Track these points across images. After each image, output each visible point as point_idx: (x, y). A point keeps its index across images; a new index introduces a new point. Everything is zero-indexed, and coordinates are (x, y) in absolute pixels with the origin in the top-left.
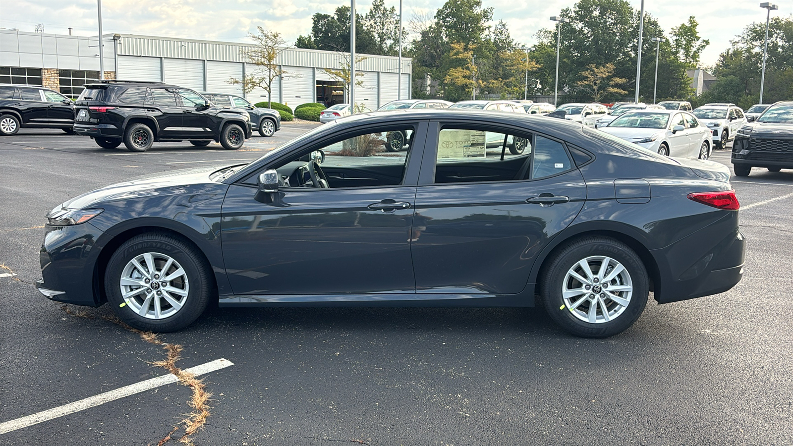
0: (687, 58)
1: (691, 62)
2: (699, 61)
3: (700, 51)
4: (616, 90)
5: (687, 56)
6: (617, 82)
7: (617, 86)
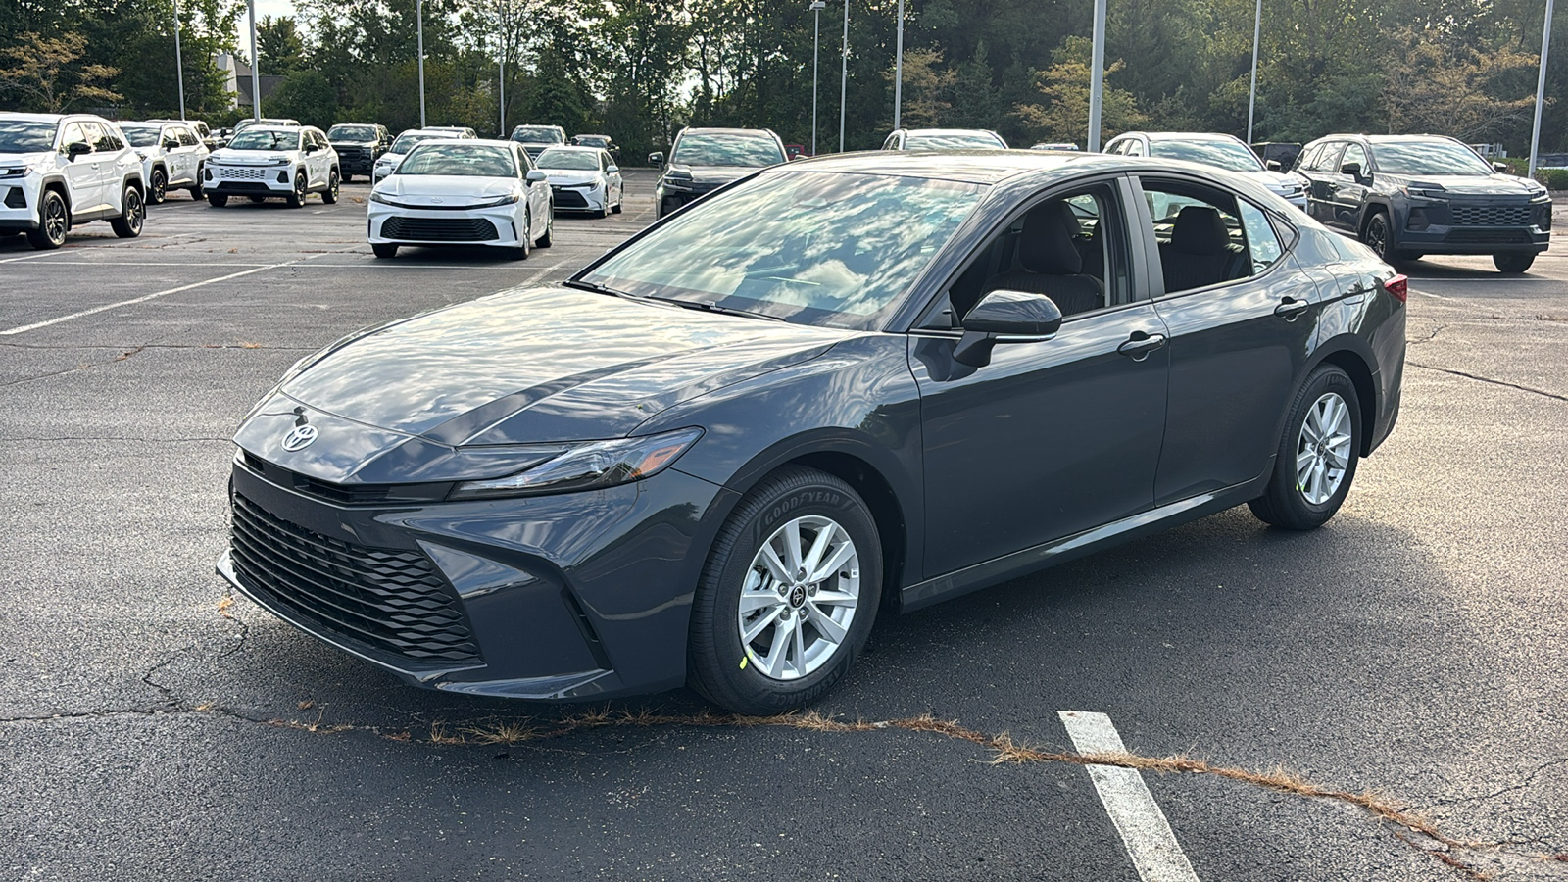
0: (212, 29)
1: (220, 37)
2: (238, 37)
3: (236, 17)
4: (95, 91)
5: (211, 24)
6: (97, 74)
7: (97, 82)
